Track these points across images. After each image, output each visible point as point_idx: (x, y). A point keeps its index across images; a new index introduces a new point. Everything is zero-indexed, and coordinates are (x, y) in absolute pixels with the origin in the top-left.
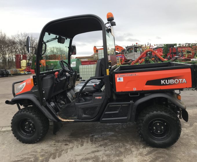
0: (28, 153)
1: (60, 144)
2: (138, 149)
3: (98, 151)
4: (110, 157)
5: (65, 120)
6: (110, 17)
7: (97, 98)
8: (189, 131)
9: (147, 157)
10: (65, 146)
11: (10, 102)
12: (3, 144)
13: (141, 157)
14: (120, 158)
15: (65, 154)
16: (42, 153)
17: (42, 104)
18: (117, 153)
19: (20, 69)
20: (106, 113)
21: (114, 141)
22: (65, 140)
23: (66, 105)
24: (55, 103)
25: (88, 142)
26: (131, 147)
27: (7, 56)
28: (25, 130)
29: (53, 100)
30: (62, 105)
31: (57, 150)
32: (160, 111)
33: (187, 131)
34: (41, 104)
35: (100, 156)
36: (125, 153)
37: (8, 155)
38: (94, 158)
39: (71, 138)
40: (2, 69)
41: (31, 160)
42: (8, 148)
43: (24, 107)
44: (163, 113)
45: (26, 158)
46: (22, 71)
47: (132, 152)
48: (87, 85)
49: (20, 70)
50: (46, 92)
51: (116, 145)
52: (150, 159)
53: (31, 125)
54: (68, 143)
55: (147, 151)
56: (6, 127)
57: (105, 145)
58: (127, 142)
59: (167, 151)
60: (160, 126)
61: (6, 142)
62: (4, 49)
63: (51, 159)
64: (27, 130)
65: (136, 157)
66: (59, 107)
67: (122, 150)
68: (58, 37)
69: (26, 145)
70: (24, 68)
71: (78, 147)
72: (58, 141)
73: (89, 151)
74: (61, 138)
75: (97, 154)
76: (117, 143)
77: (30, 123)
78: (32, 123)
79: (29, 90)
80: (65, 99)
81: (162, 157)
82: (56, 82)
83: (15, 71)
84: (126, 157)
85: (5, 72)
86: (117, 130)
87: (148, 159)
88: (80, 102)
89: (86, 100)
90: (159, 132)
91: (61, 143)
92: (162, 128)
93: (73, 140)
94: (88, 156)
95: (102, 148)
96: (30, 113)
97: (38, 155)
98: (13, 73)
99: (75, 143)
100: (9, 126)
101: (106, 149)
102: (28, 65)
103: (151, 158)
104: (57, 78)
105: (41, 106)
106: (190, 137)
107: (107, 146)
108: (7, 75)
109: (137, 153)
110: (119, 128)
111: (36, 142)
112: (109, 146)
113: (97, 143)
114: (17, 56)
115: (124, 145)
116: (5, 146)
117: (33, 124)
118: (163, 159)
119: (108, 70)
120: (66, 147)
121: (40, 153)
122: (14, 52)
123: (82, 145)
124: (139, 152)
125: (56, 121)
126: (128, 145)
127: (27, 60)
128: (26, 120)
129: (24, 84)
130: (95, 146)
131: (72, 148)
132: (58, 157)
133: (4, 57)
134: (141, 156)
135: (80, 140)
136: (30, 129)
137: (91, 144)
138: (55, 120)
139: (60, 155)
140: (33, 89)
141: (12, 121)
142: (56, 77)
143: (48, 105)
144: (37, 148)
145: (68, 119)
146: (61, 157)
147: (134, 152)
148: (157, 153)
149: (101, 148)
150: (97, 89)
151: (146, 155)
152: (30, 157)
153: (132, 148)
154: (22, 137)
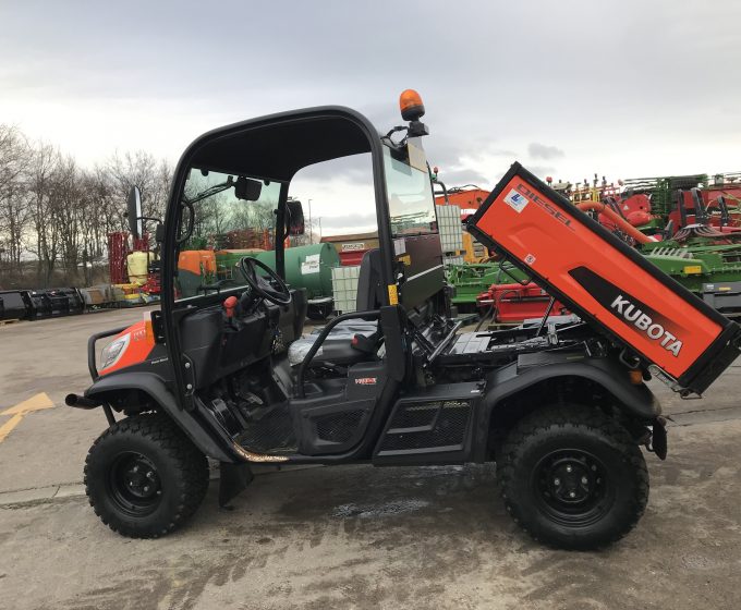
0: (139, 567)
1: (243, 539)
2: (501, 555)
3: (366, 561)
4: (402, 580)
5: (257, 459)
6: (412, 104)
7: (361, 381)
8: (694, 496)
9: (528, 578)
10: (260, 546)
11: (81, 398)
12: (59, 539)
13: (506, 579)
14: (437, 583)
15: (258, 571)
16: (183, 568)
17: (182, 404)
18: (429, 566)
19: (126, 286)
20: (392, 431)
21: (425, 530)
22: (262, 528)
23: (269, 409)
24: (230, 402)
25: (336, 534)
26: (480, 547)
27: (80, 238)
28: (131, 494)
29: (220, 393)
30: (255, 411)
31: (231, 557)
32: (571, 422)
33: (686, 496)
34: (178, 406)
35: (371, 575)
36: (454, 567)
37: (74, 572)
38: (349, 582)
39: (282, 520)
40: (64, 285)
41: (145, 587)
42: (75, 550)
43: (126, 417)
44: (583, 430)
45: (129, 581)
46: (133, 291)
47: (479, 563)
48: (328, 338)
49: (123, 289)
50: (194, 365)
51: (428, 542)
52: (535, 584)
53: (148, 474)
54: (269, 537)
55: (529, 561)
56: (70, 484)
57: (395, 541)
58: (469, 532)
59: (598, 561)
60: (577, 475)
61: (69, 534)
62: (69, 214)
63: (211, 585)
64: (135, 493)
65: (490, 579)
66: (243, 415)
67: (447, 557)
68: (235, 178)
69: (134, 541)
70: (139, 282)
71: (301, 549)
72: (239, 531)
73: (336, 560)
74: (248, 521)
75: (361, 570)
76: (434, 534)
77: (145, 468)
78: (151, 469)
79: (141, 358)
80: (265, 390)
81: (579, 579)
82: (231, 331)
83: (107, 291)
84: (458, 580)
85: (71, 296)
86: (440, 493)
87: (530, 584)
88: (305, 397)
89: (326, 390)
90: (572, 495)
91: (247, 537)
92: (584, 480)
93: (288, 526)
94: (330, 576)
95: (383, 551)
96: (144, 434)
97: (171, 574)
98: (101, 301)
99: (295, 535)
100: (79, 483)
101: (395, 553)
102: (154, 271)
103: (539, 583)
104: (233, 319)
105: (181, 410)
106: (690, 517)
107: (400, 545)
108: (78, 308)
109: (494, 568)
110: (448, 487)
111: (165, 531)
112: (405, 544)
113: (366, 536)
114: (115, 239)
115: (455, 541)
116: (66, 546)
117: (155, 474)
118: (579, 586)
119: (392, 289)
120: (262, 549)
121: (176, 566)
122: (103, 224)
123: (316, 542)
124: (503, 563)
125: (230, 461)
126: (470, 542)
127: (148, 251)
128: (130, 460)
129: (126, 338)
130: (357, 545)
131: (281, 552)
132: (234, 581)
133: (69, 243)
134: (508, 575)
135: (312, 528)
136: (146, 489)
137: (348, 538)
138: (227, 459)
139: (240, 574)
140: (153, 355)
141: (87, 461)
142: (230, 312)
143: (201, 409)
144: (170, 552)
145: (269, 455)
146: (245, 580)
147: (485, 562)
148: (564, 567)
149: (378, 551)
150: (364, 352)
151: (524, 573)
152: (144, 578)
153: (483, 550)
154: (121, 515)
